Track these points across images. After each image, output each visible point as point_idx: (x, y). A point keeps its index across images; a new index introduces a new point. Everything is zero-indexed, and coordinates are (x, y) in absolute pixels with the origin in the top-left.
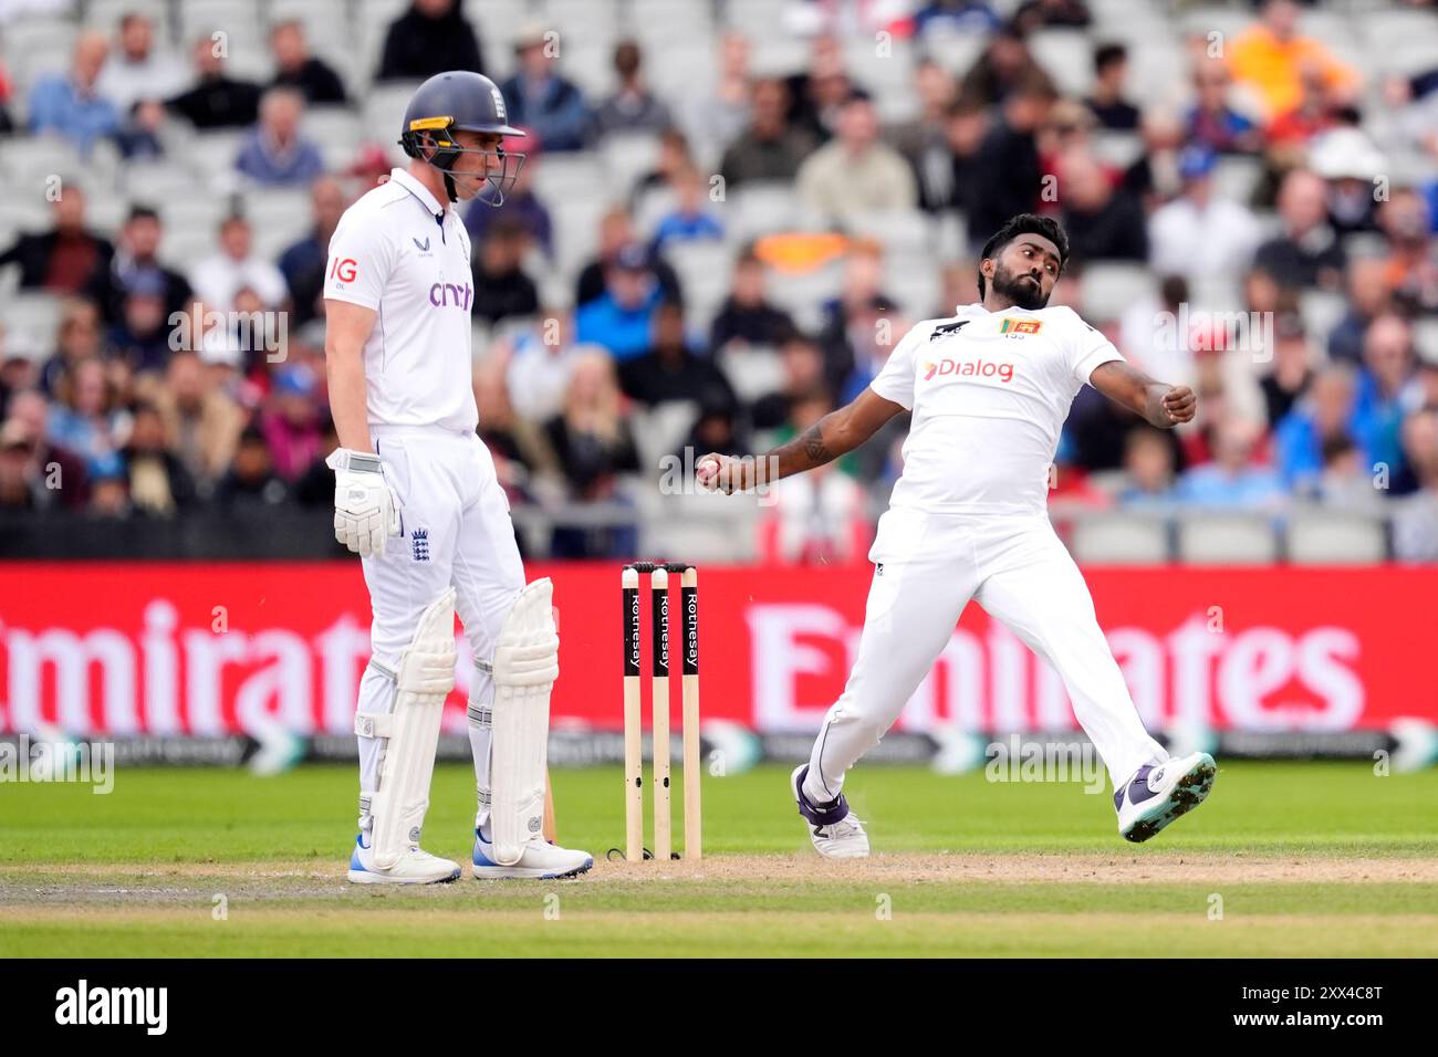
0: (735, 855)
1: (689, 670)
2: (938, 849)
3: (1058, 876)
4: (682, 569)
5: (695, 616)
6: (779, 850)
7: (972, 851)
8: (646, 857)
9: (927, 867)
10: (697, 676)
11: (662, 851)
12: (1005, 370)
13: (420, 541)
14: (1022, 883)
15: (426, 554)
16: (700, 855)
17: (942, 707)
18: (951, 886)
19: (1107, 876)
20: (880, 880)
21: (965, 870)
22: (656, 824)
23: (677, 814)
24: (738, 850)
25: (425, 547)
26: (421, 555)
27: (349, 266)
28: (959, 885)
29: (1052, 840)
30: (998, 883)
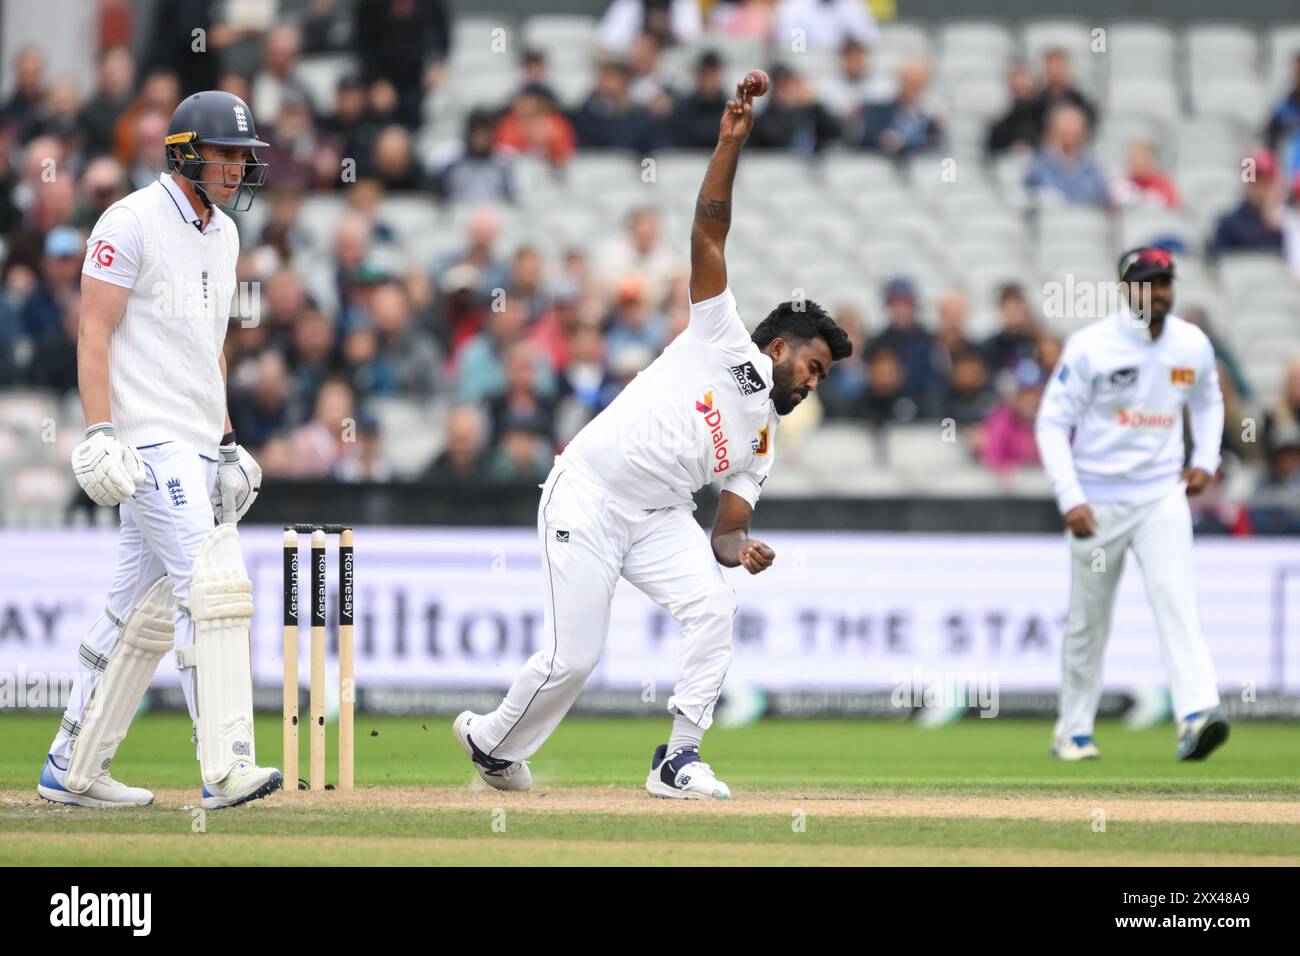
4: (340, 531)
8: (301, 787)
11: (318, 782)
13: (175, 488)
15: (183, 499)
16: (354, 786)
22: (312, 758)
25: (181, 493)
26: (179, 500)
27: (107, 252)
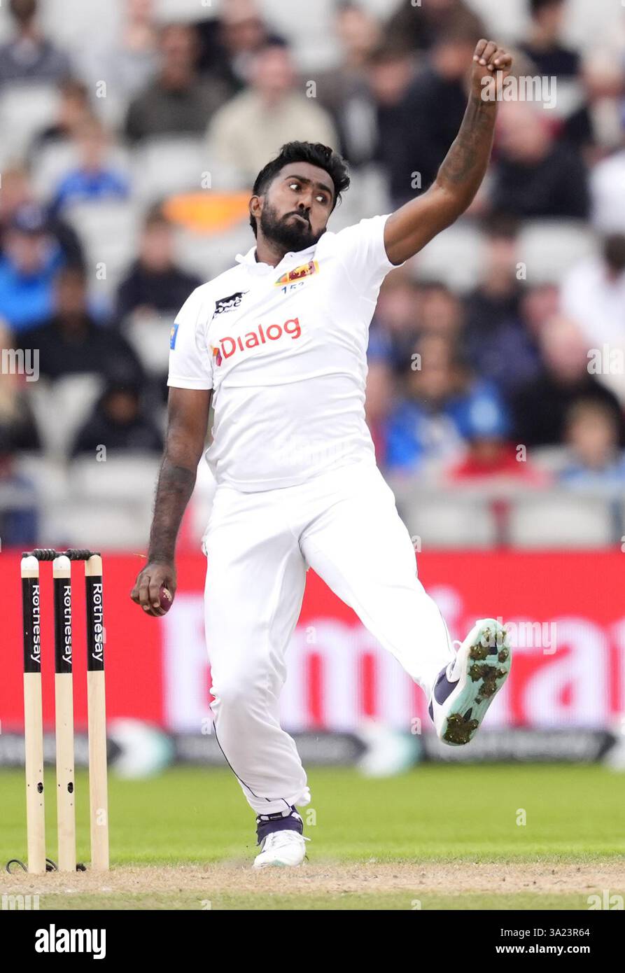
0: (145, 866)
1: (95, 665)
2: (365, 857)
3: (495, 886)
4: (86, 556)
5: (100, 607)
6: (193, 861)
7: (402, 860)
8: (49, 869)
9: (354, 877)
10: (102, 673)
11: (67, 862)
12: (292, 326)
14: (457, 894)
16: (108, 867)
17: (368, 703)
18: (380, 898)
19: (548, 886)
20: (303, 892)
21: (395, 881)
22: (60, 831)
23: (83, 821)
24: (149, 861)
28: (388, 896)
29: (490, 848)
30: (431, 895)
